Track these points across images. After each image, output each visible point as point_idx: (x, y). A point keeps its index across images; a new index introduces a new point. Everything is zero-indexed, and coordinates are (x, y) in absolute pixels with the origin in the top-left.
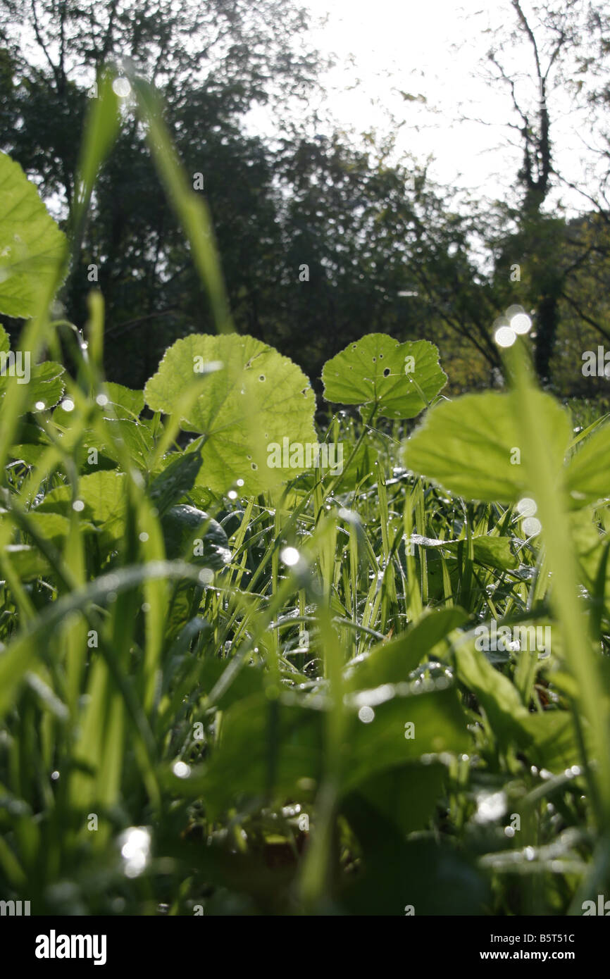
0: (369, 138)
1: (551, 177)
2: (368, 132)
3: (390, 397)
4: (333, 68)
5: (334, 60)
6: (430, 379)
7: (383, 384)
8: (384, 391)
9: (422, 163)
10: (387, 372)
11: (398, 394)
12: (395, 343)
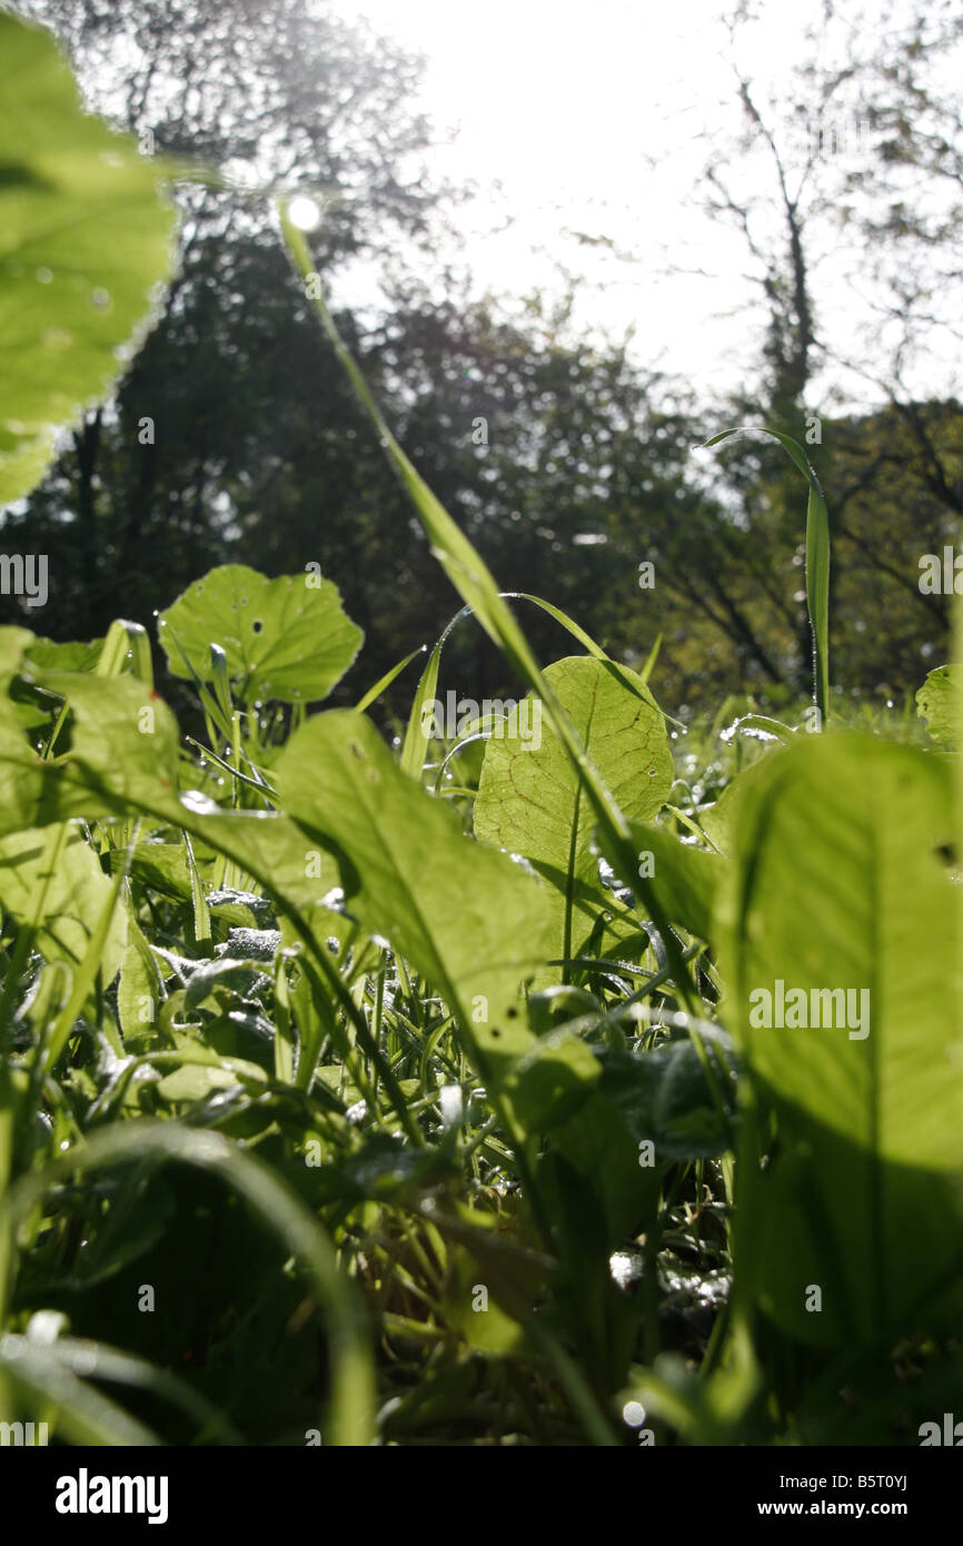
0: (534, 306)
1: (813, 351)
2: (531, 296)
3: (271, 665)
4: (471, 202)
5: (472, 189)
6: (333, 635)
7: (254, 646)
8: (259, 656)
9: (617, 339)
10: (257, 627)
11: (282, 660)
12: (261, 580)
